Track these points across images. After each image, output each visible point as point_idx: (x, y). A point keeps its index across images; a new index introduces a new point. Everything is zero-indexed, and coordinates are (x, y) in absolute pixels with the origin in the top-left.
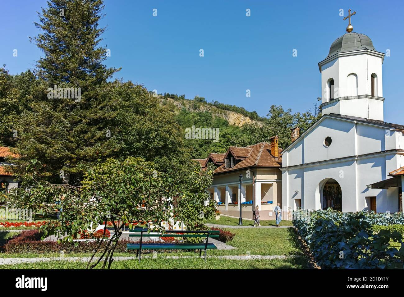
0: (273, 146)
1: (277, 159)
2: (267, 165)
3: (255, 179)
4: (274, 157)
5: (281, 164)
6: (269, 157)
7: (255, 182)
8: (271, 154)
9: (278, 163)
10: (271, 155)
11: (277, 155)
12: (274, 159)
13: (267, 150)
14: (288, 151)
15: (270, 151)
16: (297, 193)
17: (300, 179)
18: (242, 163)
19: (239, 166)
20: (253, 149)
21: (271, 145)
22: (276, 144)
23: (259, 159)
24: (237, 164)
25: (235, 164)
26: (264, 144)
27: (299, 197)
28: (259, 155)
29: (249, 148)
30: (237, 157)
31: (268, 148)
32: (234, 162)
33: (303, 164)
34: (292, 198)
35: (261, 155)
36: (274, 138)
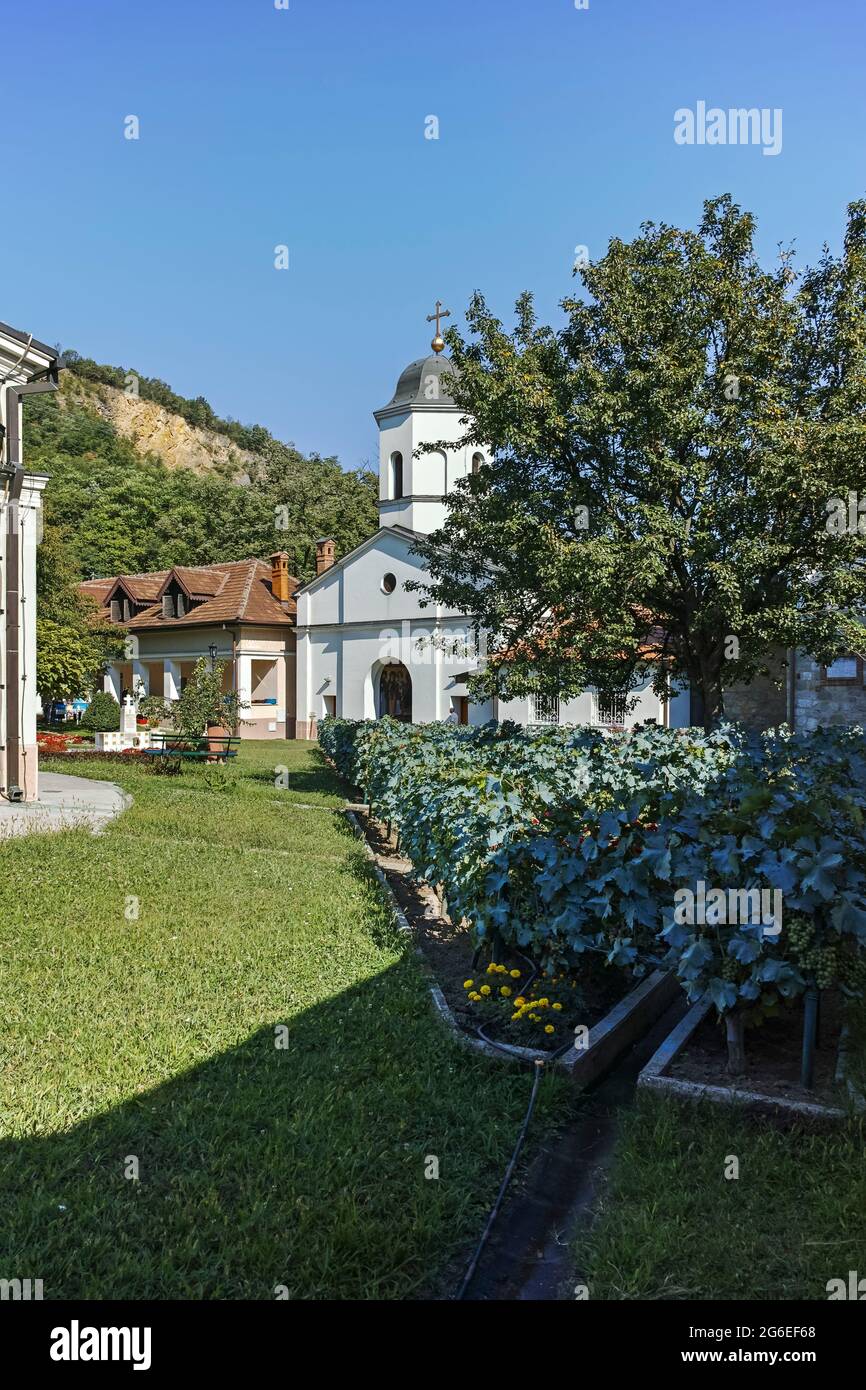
0: (277, 575)
1: (285, 606)
2: (265, 619)
3: (237, 648)
4: (279, 601)
5: (293, 617)
6: (269, 600)
7: (239, 655)
8: (271, 592)
9: (288, 614)
10: (273, 595)
11: (285, 596)
12: (278, 604)
13: (263, 581)
14: (311, 591)
15: (269, 585)
16: (328, 682)
17: (335, 655)
18: (206, 609)
19: (197, 615)
20: (228, 576)
21: (273, 572)
22: (284, 571)
23: (245, 604)
24: (193, 611)
25: (187, 610)
26: (256, 566)
27: (332, 691)
28: (246, 594)
29: (218, 572)
30: (194, 594)
31: (264, 577)
32: (185, 605)
33: (341, 624)
34: (319, 693)
35: (250, 594)
36: (279, 557)
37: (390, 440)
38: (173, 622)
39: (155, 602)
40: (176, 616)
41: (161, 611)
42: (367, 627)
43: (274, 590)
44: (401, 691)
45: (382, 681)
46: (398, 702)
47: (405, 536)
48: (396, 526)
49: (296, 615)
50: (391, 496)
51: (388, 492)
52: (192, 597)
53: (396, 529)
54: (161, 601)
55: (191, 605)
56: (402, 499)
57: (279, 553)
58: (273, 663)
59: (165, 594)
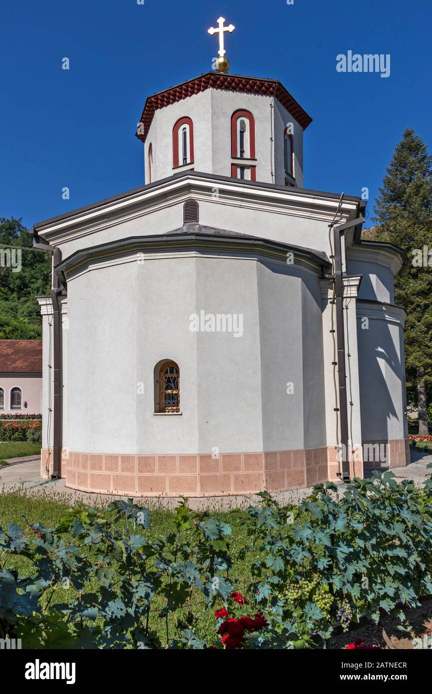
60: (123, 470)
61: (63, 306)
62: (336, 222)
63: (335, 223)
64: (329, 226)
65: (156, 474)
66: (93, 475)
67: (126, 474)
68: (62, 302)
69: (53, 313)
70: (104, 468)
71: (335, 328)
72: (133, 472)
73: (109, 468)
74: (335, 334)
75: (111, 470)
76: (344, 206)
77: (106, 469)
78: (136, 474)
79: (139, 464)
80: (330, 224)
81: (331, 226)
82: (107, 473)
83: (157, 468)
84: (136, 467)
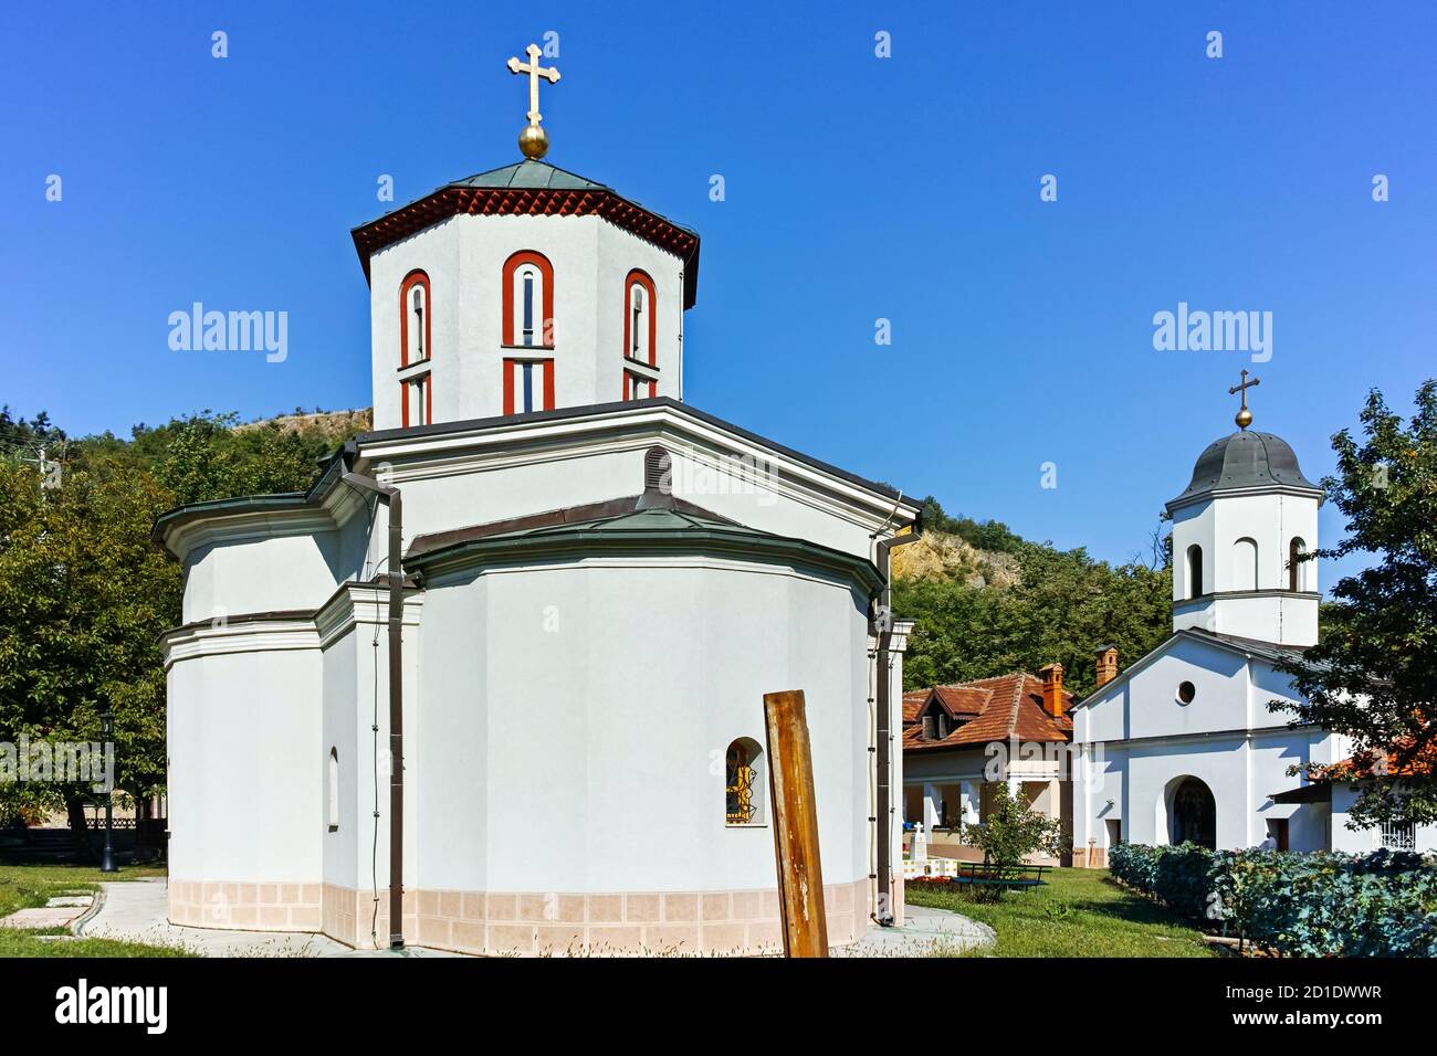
0: (1049, 689)
1: (1058, 722)
2: (1038, 737)
4: (1052, 717)
5: (1069, 734)
6: (1040, 716)
8: (1042, 709)
10: (1044, 711)
11: (1058, 710)
12: (1051, 721)
13: (1032, 696)
14: (1090, 705)
15: (1039, 701)
16: (1110, 805)
17: (1119, 774)
18: (970, 730)
19: (960, 735)
20: (992, 692)
21: (1045, 686)
22: (1057, 685)
23: (1015, 721)
24: (956, 731)
25: (949, 731)
26: (1023, 680)
27: (1116, 814)
28: (1015, 711)
29: (981, 689)
30: (957, 714)
31: (1034, 693)
32: (947, 726)
33: (1127, 740)
34: (1100, 817)
35: (1019, 710)
36: (1051, 670)
37: (1184, 533)
38: (936, 744)
39: (915, 723)
40: (937, 737)
41: (921, 732)
42: (1158, 743)
43: (1045, 705)
44: (1199, 813)
45: (1177, 802)
46: (1196, 826)
47: (1207, 640)
48: (1194, 628)
49: (1072, 732)
50: (1188, 595)
51: (1183, 590)
52: (955, 717)
53: (1194, 632)
54: (921, 722)
55: (953, 725)
56: (1200, 598)
57: (1051, 666)
58: (1045, 785)
59: (925, 715)
60: (669, 917)
61: (406, 609)
62: (880, 532)
63: (878, 534)
64: (871, 537)
65: (731, 920)
66: (596, 931)
67: (678, 923)
68: (406, 600)
69: (387, 620)
70: (624, 917)
71: (874, 696)
72: (691, 920)
73: (637, 916)
74: (875, 704)
75: (641, 918)
76: (901, 512)
77: (629, 919)
78: (699, 923)
79: (705, 906)
80: (872, 533)
81: (872, 537)
82: (635, 924)
83: (730, 912)
84: (700, 912)
